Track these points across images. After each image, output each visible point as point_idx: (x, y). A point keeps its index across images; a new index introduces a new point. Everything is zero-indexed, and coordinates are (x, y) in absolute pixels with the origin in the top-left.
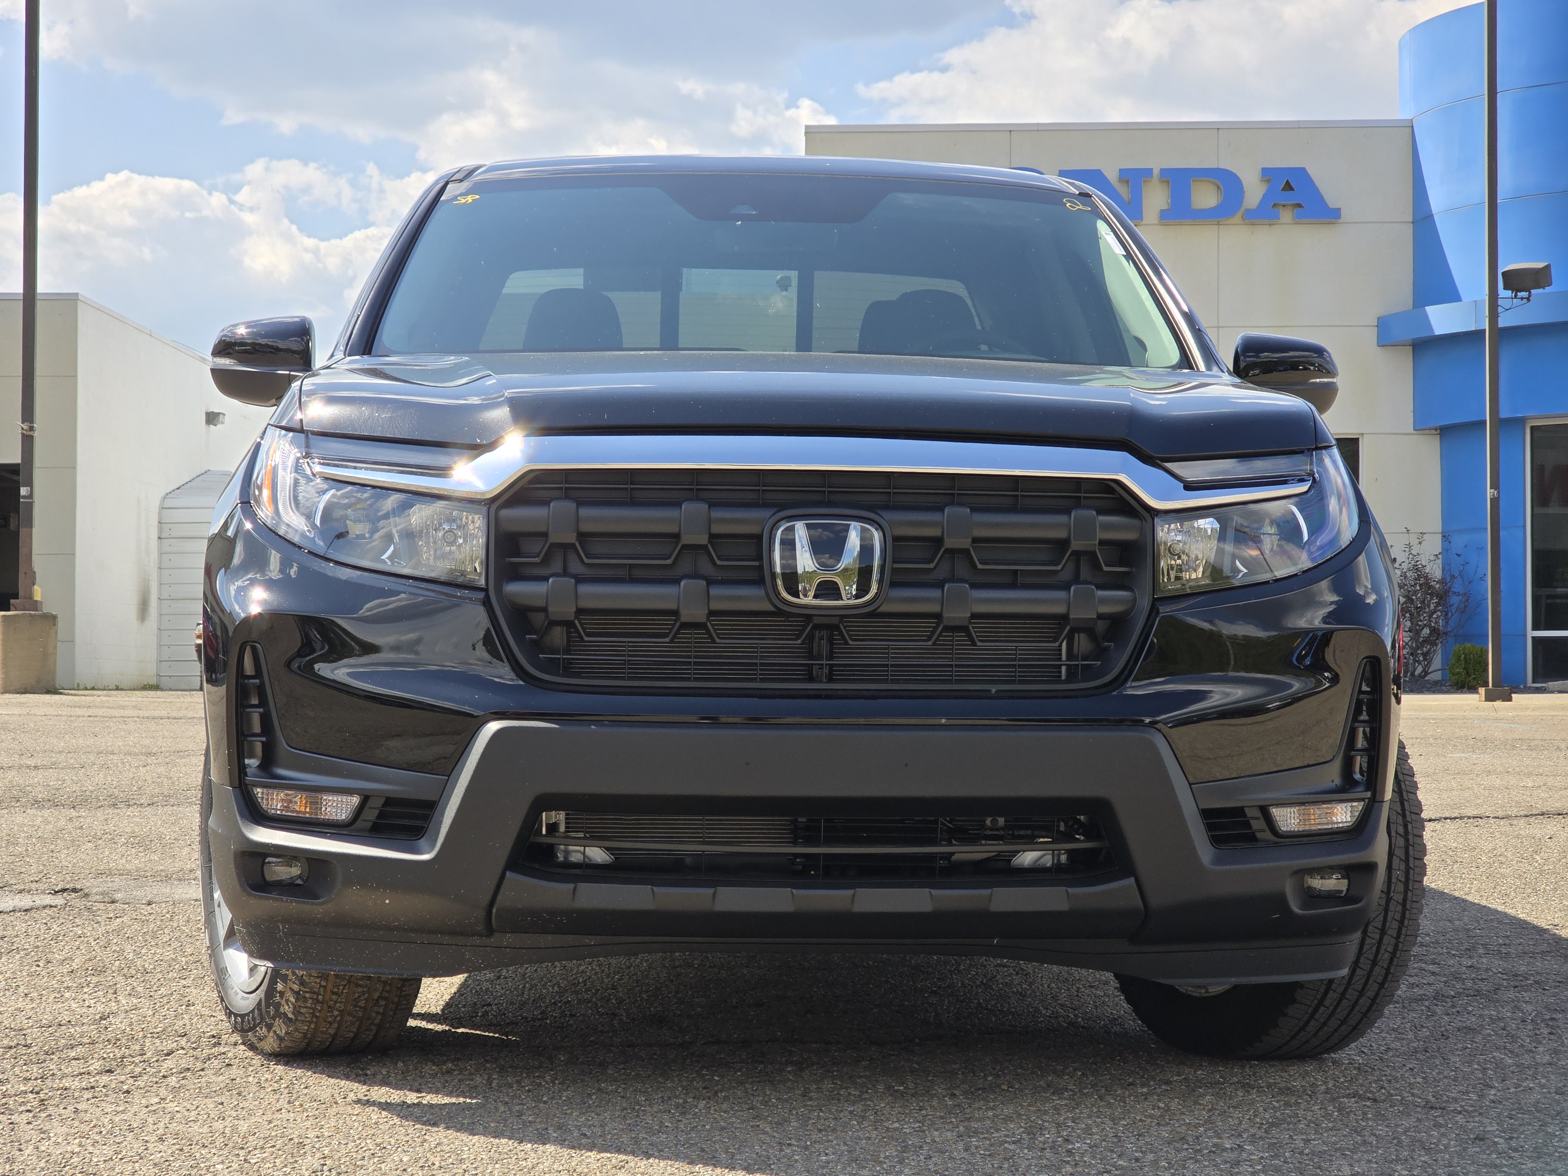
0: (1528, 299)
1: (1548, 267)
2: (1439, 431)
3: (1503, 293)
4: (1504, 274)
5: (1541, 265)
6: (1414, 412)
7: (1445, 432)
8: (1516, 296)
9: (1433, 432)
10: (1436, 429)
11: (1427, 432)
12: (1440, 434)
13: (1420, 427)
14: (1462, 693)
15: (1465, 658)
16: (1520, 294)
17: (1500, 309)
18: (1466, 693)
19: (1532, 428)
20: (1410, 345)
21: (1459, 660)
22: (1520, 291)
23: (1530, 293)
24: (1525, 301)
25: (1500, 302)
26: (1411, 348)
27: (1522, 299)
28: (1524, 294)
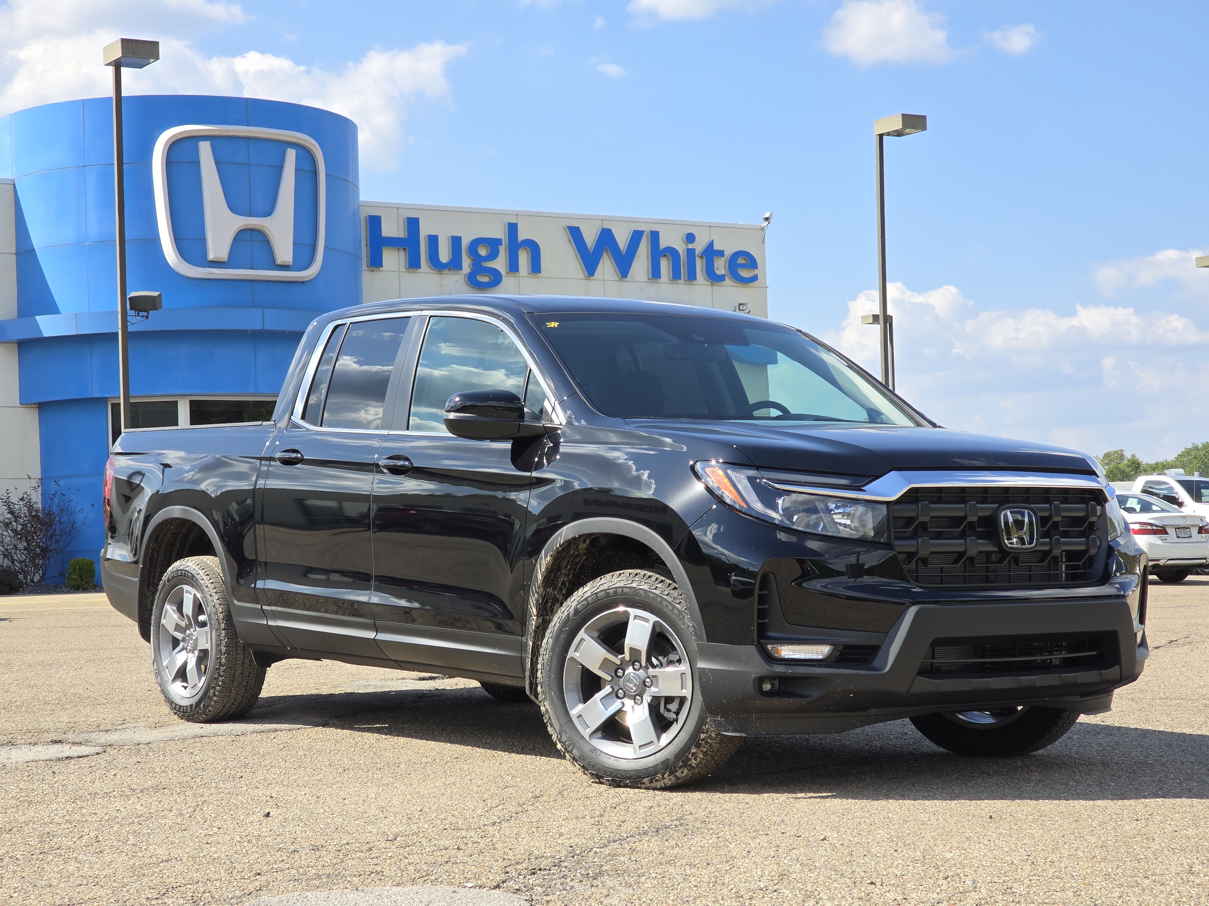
0: (147, 317)
1: (160, 294)
2: (37, 406)
3: (130, 312)
4: (130, 298)
5: (156, 294)
6: (20, 391)
7: (42, 407)
8: (138, 314)
9: (33, 406)
10: (35, 404)
11: (30, 406)
12: (39, 408)
13: (24, 402)
14: (78, 592)
15: (79, 568)
16: (141, 314)
17: (129, 324)
18: (81, 593)
19: (112, 404)
20: (15, 343)
21: (75, 569)
22: (141, 311)
23: (148, 313)
24: (145, 318)
25: (129, 318)
26: (16, 345)
27: (143, 316)
28: (145, 314)
